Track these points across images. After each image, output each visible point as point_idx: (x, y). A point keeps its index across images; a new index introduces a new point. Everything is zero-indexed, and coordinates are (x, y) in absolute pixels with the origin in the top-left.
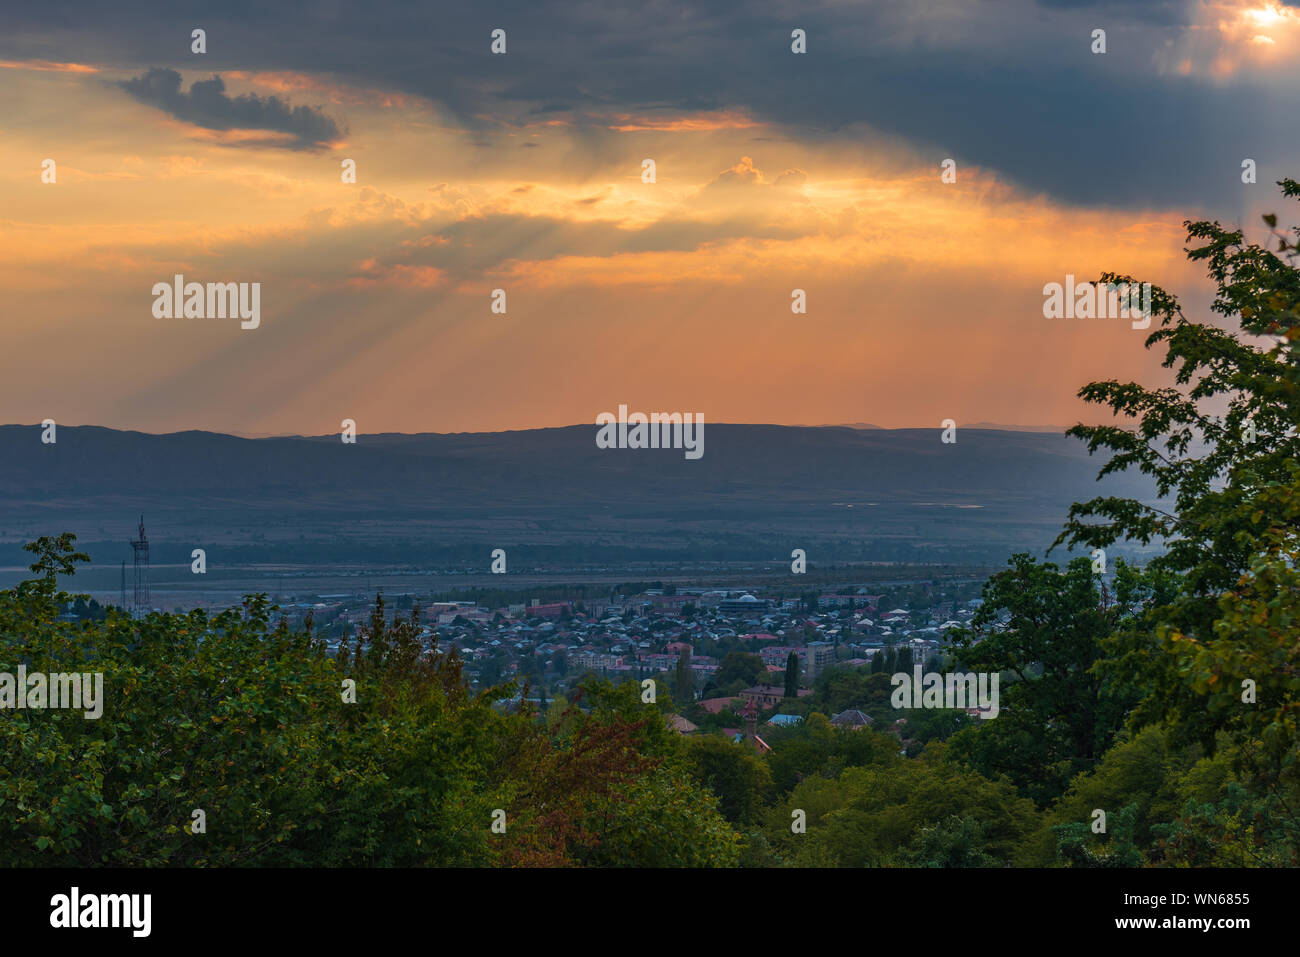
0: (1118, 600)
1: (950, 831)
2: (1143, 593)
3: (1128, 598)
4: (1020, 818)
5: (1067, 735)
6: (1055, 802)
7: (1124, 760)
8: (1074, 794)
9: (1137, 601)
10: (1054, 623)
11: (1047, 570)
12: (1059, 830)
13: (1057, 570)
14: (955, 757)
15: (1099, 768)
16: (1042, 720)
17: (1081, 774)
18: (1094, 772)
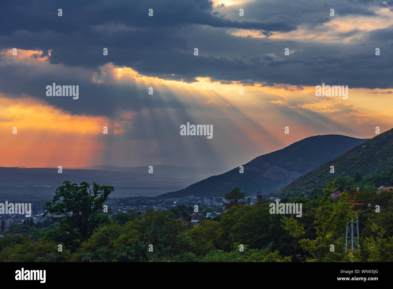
0: (94, 194)
1: (47, 258)
2: (101, 192)
3: (97, 193)
4: (66, 255)
5: (79, 232)
6: (77, 250)
7: (97, 237)
8: (82, 247)
9: (99, 194)
10: (76, 200)
11: (74, 185)
12: (82, 255)
13: (77, 185)
14: (47, 238)
15: (89, 240)
16: (72, 228)
17: (84, 242)
18: (88, 241)
